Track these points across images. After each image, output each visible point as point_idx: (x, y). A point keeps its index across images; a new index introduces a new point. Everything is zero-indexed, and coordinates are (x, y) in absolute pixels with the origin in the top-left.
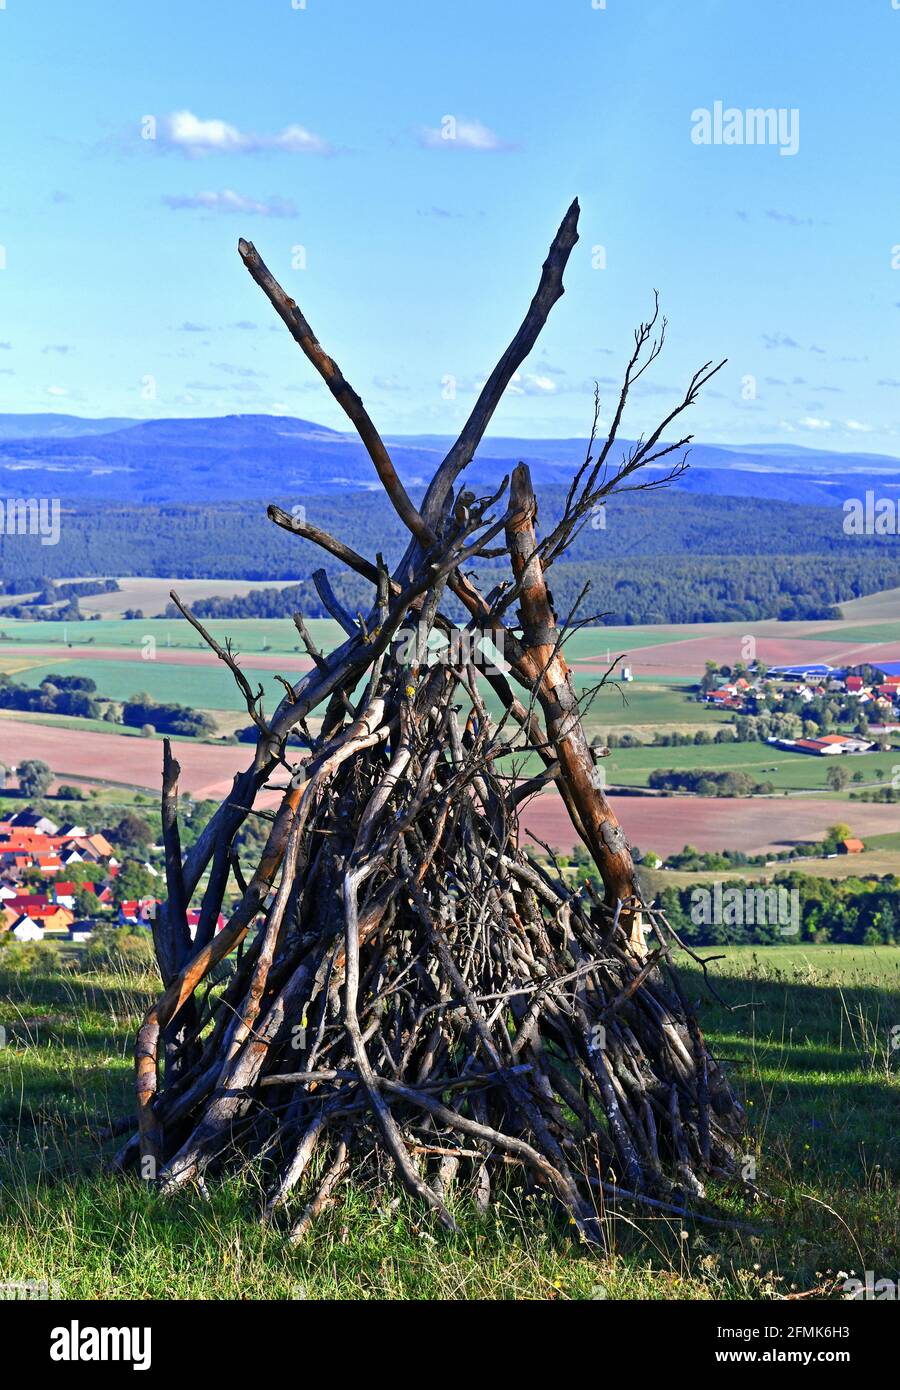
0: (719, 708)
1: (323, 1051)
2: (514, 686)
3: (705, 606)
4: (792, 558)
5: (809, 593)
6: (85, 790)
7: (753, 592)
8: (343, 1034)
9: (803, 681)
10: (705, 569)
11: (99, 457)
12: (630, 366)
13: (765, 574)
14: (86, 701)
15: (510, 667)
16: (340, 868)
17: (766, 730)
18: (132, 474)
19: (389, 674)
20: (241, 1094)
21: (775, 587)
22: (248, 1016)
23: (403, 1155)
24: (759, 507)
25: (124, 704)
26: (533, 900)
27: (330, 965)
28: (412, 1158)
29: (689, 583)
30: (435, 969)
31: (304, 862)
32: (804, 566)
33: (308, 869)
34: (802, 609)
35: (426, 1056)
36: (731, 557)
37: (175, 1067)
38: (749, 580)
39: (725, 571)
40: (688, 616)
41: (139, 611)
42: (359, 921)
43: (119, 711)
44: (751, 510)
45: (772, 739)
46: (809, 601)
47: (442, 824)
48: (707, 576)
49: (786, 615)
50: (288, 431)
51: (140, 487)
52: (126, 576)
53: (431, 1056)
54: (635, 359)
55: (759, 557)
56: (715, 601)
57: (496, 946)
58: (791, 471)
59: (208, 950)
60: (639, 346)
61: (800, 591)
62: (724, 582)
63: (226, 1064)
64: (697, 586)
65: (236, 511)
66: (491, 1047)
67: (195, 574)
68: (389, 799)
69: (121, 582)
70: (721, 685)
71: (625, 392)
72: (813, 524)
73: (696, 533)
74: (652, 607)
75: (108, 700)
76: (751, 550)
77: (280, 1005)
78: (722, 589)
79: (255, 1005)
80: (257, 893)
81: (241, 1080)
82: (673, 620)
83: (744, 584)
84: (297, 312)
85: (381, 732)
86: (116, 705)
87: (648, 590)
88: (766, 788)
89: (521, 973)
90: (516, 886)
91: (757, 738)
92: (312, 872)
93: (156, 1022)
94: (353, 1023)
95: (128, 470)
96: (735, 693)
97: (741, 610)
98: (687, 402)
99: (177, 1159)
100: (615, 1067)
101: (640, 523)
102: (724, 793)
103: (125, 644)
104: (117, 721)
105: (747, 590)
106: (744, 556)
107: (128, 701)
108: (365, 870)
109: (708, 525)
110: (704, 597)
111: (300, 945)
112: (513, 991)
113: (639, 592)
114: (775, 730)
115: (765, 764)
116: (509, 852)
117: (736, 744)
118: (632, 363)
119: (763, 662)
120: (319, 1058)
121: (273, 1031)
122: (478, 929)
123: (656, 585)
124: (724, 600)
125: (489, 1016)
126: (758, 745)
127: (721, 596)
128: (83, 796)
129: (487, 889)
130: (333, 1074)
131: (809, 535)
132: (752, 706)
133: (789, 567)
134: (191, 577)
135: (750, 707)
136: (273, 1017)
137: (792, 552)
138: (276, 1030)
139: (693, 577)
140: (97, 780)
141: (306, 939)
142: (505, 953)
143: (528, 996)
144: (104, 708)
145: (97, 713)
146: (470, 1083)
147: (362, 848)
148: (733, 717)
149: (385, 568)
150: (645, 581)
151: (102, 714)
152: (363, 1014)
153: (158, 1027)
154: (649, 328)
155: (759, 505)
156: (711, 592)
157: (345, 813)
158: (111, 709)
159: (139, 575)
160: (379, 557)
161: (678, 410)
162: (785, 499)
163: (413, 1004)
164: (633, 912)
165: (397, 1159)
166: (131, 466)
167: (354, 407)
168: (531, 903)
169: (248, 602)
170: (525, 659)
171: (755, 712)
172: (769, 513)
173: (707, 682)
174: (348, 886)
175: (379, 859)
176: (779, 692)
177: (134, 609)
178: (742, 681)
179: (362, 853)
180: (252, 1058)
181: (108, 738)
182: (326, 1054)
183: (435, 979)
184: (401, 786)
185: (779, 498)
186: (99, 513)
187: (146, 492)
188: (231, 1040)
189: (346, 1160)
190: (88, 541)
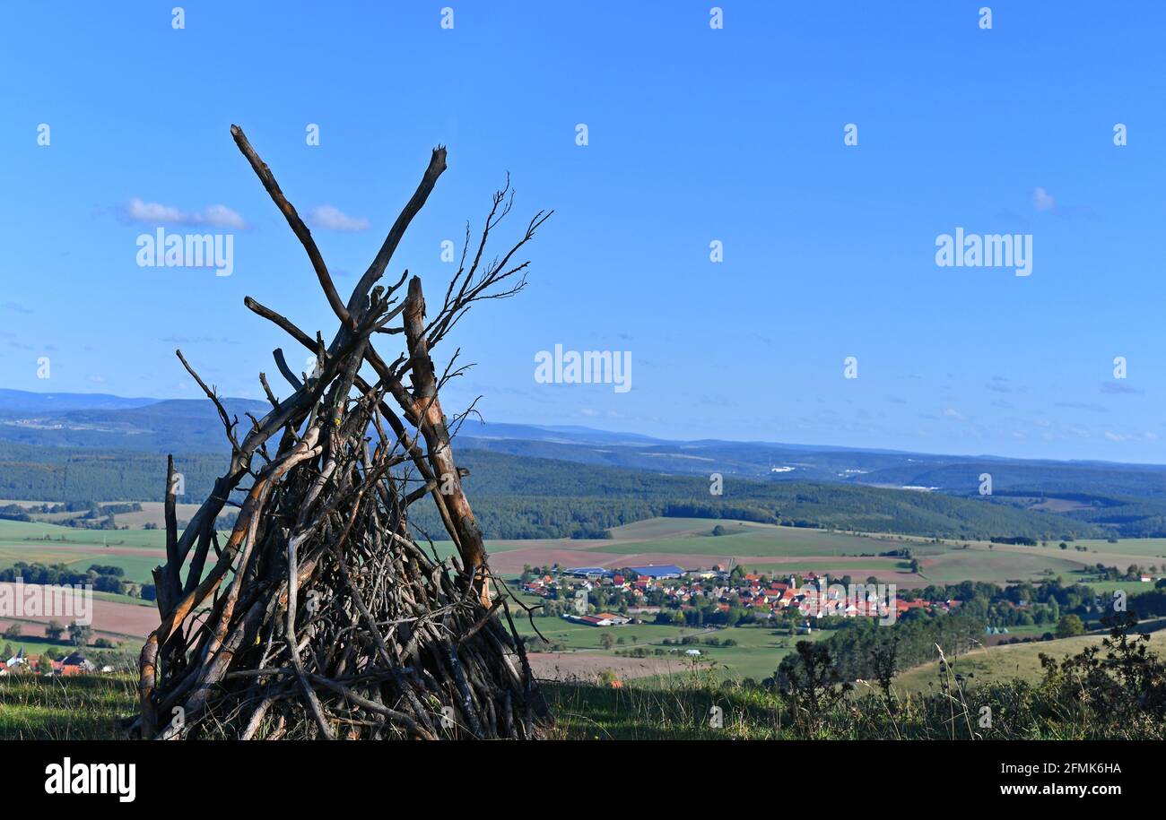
0: (532, 595)
1: (270, 658)
2: (406, 424)
3: (524, 528)
4: (580, 499)
5: (591, 521)
6: (114, 641)
7: (555, 521)
8: (286, 646)
9: (586, 578)
10: (524, 505)
11: (132, 423)
12: (490, 218)
13: (562, 508)
14: (117, 583)
15: (404, 412)
16: (286, 536)
17: (562, 610)
18: (153, 435)
19: (323, 414)
20: (213, 686)
21: (570, 517)
22: (219, 635)
23: (324, 722)
24: (560, 465)
25: (142, 585)
26: (416, 567)
27: (277, 601)
28: (330, 726)
29: (514, 513)
30: (349, 607)
31: (262, 535)
32: (588, 504)
33: (264, 540)
34: (586, 531)
35: (341, 662)
36: (541, 497)
37: (168, 676)
38: (553, 513)
39: (538, 506)
40: (513, 535)
41: (155, 524)
42: (298, 571)
43: (139, 590)
44: (555, 467)
45: (565, 615)
46: (591, 526)
47: (356, 509)
48: (526, 508)
49: (577, 535)
50: (257, 409)
51: (158, 443)
52: (146, 501)
53: (344, 662)
54: (493, 213)
55: (560, 498)
56: (531, 525)
57: (390, 593)
58: (581, 443)
59: (194, 594)
60: (496, 205)
61: (585, 520)
62: (537, 513)
63: (203, 667)
64: (519, 515)
65: (221, 460)
66: (386, 654)
67: (192, 501)
68: (320, 495)
69: (143, 505)
70: (533, 579)
71: (486, 234)
72: (594, 478)
73: (518, 481)
74: (491, 529)
75: (131, 582)
76: (555, 493)
77: (242, 627)
78: (535, 518)
79: (224, 627)
80: (229, 555)
81: (212, 678)
82: (503, 537)
83: (550, 514)
84: (269, 172)
85: (316, 449)
86: (137, 585)
87: (488, 518)
88: (561, 647)
89: (406, 611)
90: (405, 559)
91: (557, 615)
92: (267, 542)
93: (156, 642)
94: (292, 636)
95: (152, 432)
96: (542, 585)
97: (548, 532)
98: (527, 238)
99: (167, 730)
100: (469, 676)
101: (483, 474)
102: (534, 650)
103: (144, 546)
104: (137, 596)
105: (552, 519)
106: (550, 497)
107: (145, 583)
108: (303, 536)
109: (527, 477)
110: (524, 522)
111: (257, 590)
112: (401, 620)
113: (482, 519)
114: (568, 609)
115: (561, 631)
116: (401, 532)
117: (543, 619)
118: (491, 216)
119: (561, 565)
120: (268, 663)
121: (237, 645)
122: (379, 580)
123: (493, 514)
124: (536, 525)
125: (384, 637)
126: (556, 619)
127: (535, 522)
128: (113, 646)
129: (386, 553)
130: (277, 670)
131: (592, 484)
132: (553, 593)
133: (578, 505)
134: (190, 503)
135: (552, 594)
136: (237, 635)
137: (581, 495)
138: (238, 644)
139: (517, 510)
140: (123, 635)
141: (261, 585)
142: (396, 598)
143: (411, 623)
144: (129, 588)
145: (124, 591)
146: (371, 678)
147: (301, 525)
148: (541, 601)
149: (323, 342)
150: (486, 512)
151: (127, 591)
152: (299, 634)
153: (157, 645)
154: (502, 195)
155: (561, 464)
156: (528, 519)
157: (290, 504)
158: (133, 589)
159: (155, 500)
160: (319, 334)
161: (520, 244)
162: (577, 461)
163: (333, 627)
164: (483, 578)
165: (319, 724)
166: (153, 429)
167: (305, 234)
168: (415, 568)
169: (227, 519)
170: (414, 407)
171: (555, 597)
172: (566, 470)
173: (525, 578)
174: (291, 547)
175: (312, 530)
176: (571, 585)
177: (151, 522)
178: (547, 577)
179: (301, 529)
180: (221, 663)
181: (131, 607)
182: (272, 660)
183: (348, 613)
184: (329, 487)
185: (572, 460)
186: (130, 460)
187: (161, 447)
188: (208, 651)
189: (284, 728)
190: (122, 477)
